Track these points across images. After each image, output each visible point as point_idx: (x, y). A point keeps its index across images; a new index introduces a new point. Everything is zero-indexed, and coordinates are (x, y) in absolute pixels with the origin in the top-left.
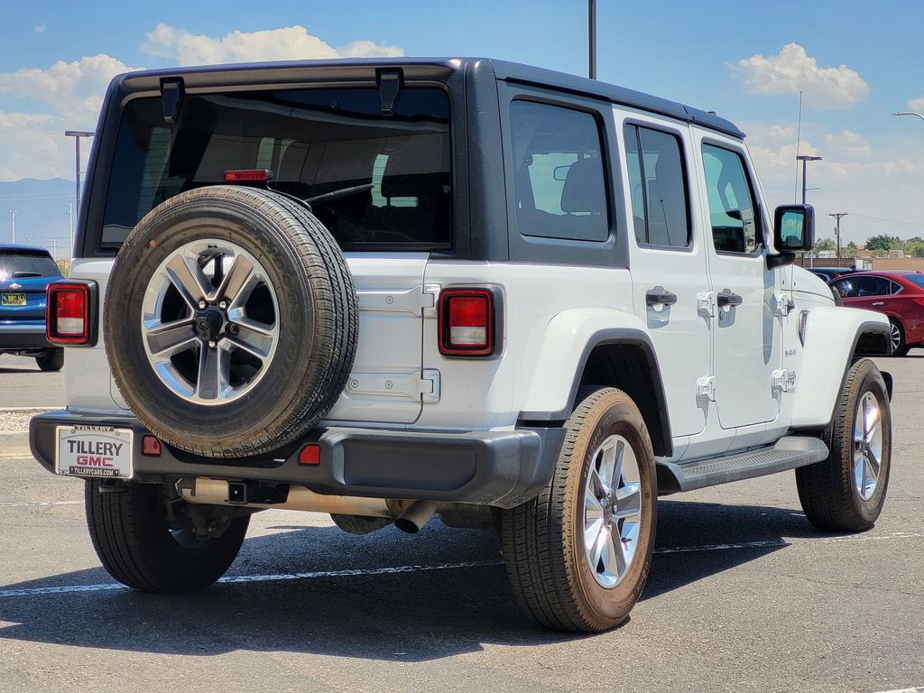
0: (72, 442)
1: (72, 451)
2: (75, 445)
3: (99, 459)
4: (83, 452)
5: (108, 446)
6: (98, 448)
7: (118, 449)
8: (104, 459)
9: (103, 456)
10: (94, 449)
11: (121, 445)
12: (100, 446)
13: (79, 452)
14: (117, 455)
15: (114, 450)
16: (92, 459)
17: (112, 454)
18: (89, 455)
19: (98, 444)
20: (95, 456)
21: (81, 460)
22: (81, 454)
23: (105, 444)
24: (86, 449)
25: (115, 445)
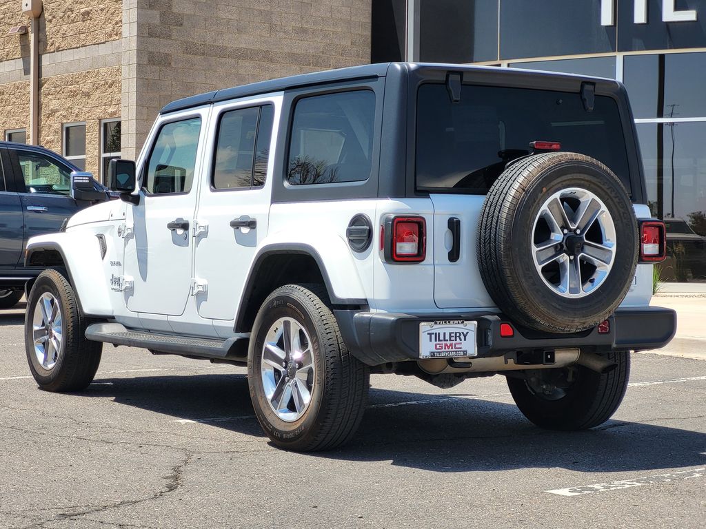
0: (430, 334)
1: (431, 341)
2: (433, 336)
3: (451, 345)
4: (439, 340)
5: (458, 335)
6: (450, 337)
7: (465, 336)
8: (455, 344)
9: (454, 342)
10: (447, 338)
11: (467, 333)
12: (452, 335)
13: (436, 341)
14: (465, 340)
15: (462, 337)
16: (446, 345)
17: (461, 340)
18: (443, 342)
19: (450, 334)
20: (449, 343)
21: (438, 347)
22: (438, 342)
23: (456, 333)
24: (442, 338)
25: (463, 333)
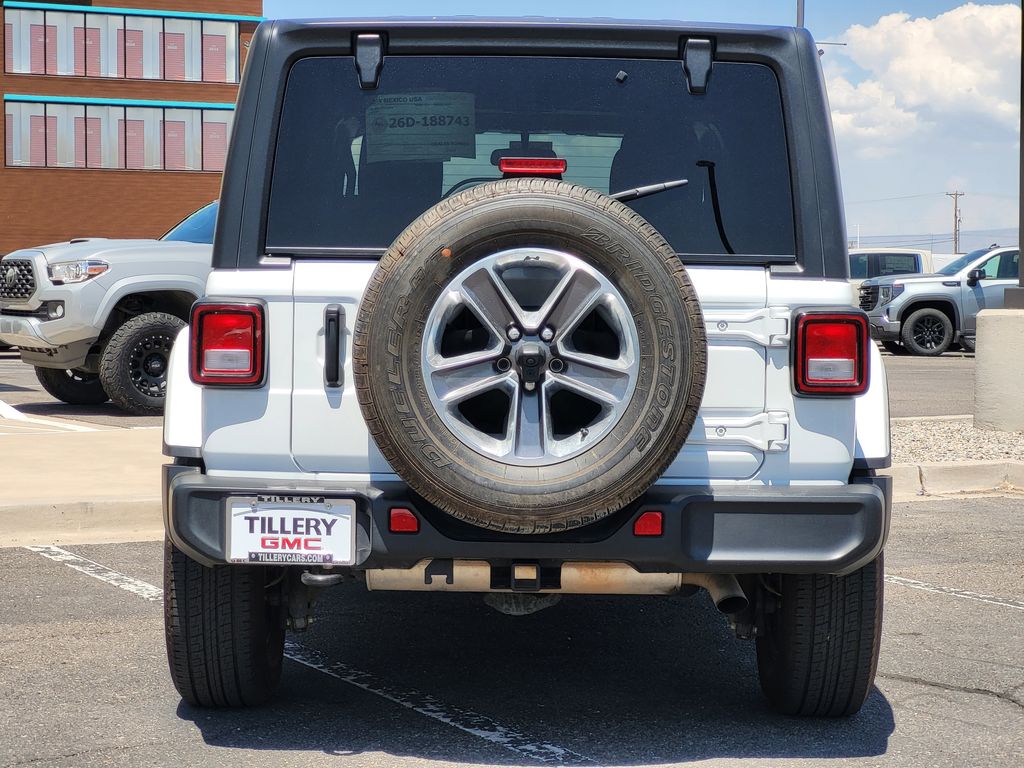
0: (252, 520)
1: (252, 530)
2: (257, 524)
3: (298, 541)
4: (271, 531)
5: (313, 523)
6: (296, 526)
7: (329, 527)
8: (306, 541)
9: (303, 537)
10: (289, 526)
11: (334, 521)
12: (299, 523)
13: (263, 531)
14: (329, 532)
15: (322, 527)
16: (285, 541)
17: (318, 532)
18: (281, 536)
19: (295, 521)
20: (292, 538)
21: (268, 543)
22: (267, 535)
23: (308, 521)
24: (276, 526)
25: (324, 521)
